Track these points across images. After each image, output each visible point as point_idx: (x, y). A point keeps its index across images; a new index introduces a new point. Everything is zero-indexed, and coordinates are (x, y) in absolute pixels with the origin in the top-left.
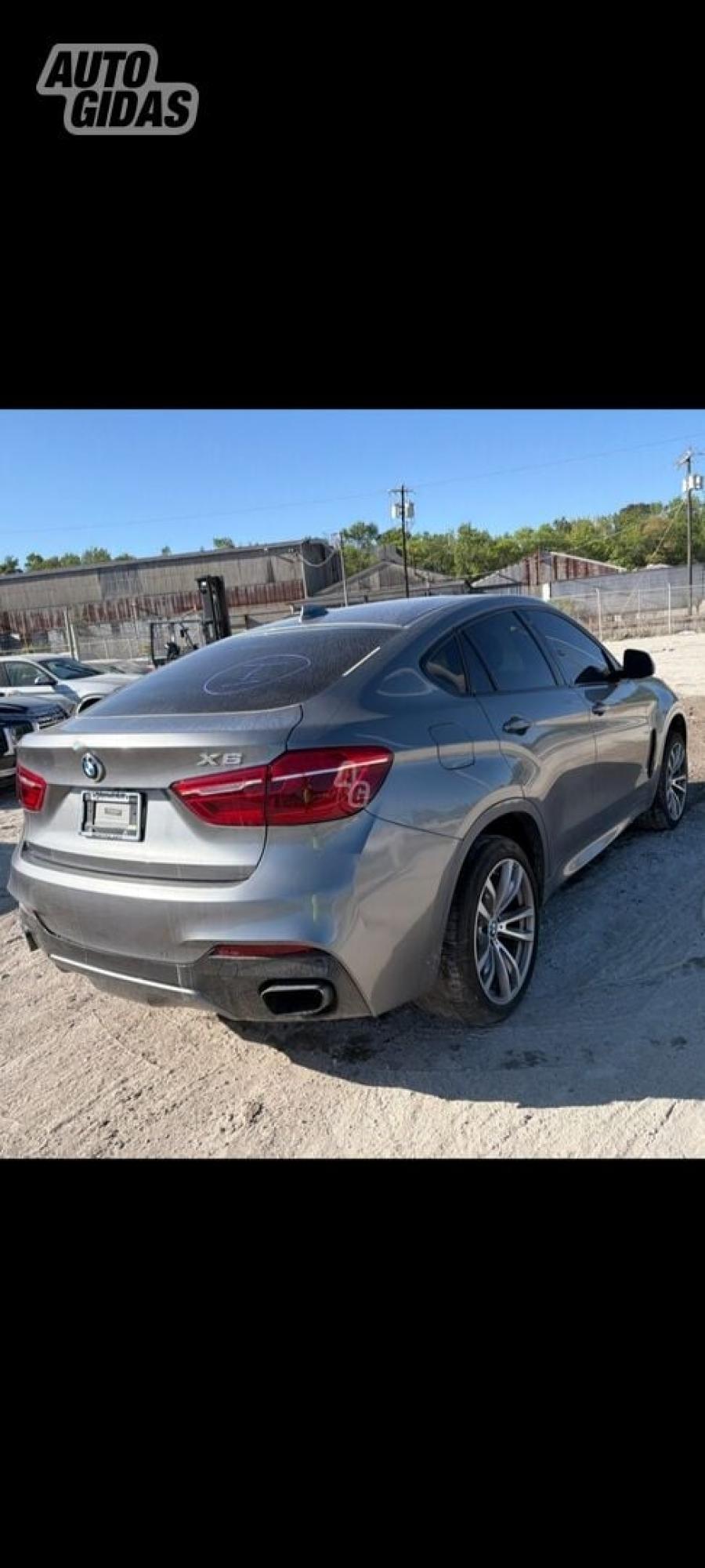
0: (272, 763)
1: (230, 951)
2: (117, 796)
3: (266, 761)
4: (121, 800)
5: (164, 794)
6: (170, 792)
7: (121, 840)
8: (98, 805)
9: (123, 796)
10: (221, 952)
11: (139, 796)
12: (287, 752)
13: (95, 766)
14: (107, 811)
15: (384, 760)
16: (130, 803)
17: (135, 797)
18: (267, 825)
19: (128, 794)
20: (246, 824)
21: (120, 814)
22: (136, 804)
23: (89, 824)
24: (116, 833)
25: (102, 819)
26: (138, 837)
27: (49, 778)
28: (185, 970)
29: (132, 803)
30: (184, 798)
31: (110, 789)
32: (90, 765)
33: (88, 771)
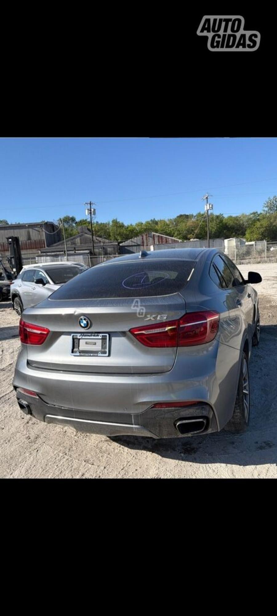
0: (180, 319)
1: (162, 406)
2: (94, 336)
3: (178, 318)
4: (97, 337)
5: (123, 334)
6: (129, 333)
7: (97, 356)
8: (81, 340)
9: (98, 336)
10: (157, 406)
11: (107, 335)
12: (186, 314)
13: (87, 322)
14: (86, 343)
15: (217, 317)
16: (102, 339)
17: (106, 336)
18: (177, 347)
19: (101, 335)
20: (167, 347)
21: (95, 344)
22: (106, 339)
23: (75, 350)
24: (93, 353)
25: (83, 346)
26: (107, 354)
27: (52, 328)
28: (137, 416)
29: (104, 339)
30: (136, 336)
31: (92, 333)
32: (85, 322)
33: (82, 325)
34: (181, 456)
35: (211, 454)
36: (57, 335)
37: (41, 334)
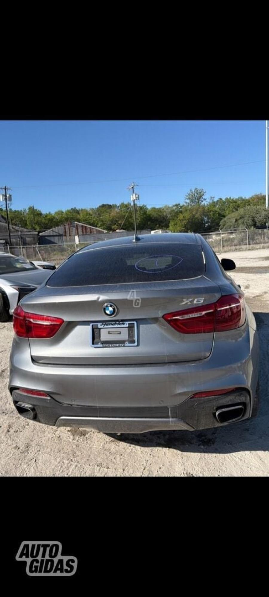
0: (217, 302)
1: (201, 395)
2: (119, 324)
3: (215, 301)
4: (123, 326)
5: (155, 320)
6: (162, 319)
7: (124, 346)
8: (101, 330)
9: (124, 324)
10: (196, 396)
11: (135, 323)
12: (222, 296)
13: (114, 309)
14: (109, 333)
16: (128, 327)
17: (134, 324)
18: (214, 332)
19: (127, 323)
20: (204, 332)
21: (120, 333)
22: (134, 327)
23: (96, 340)
24: (121, 343)
25: (104, 335)
26: (136, 344)
27: (67, 318)
28: (174, 408)
29: (131, 327)
30: (169, 322)
31: (118, 321)
32: (111, 309)
33: (108, 312)
34: (201, 448)
35: (230, 443)
36: (71, 325)
37: (51, 325)
